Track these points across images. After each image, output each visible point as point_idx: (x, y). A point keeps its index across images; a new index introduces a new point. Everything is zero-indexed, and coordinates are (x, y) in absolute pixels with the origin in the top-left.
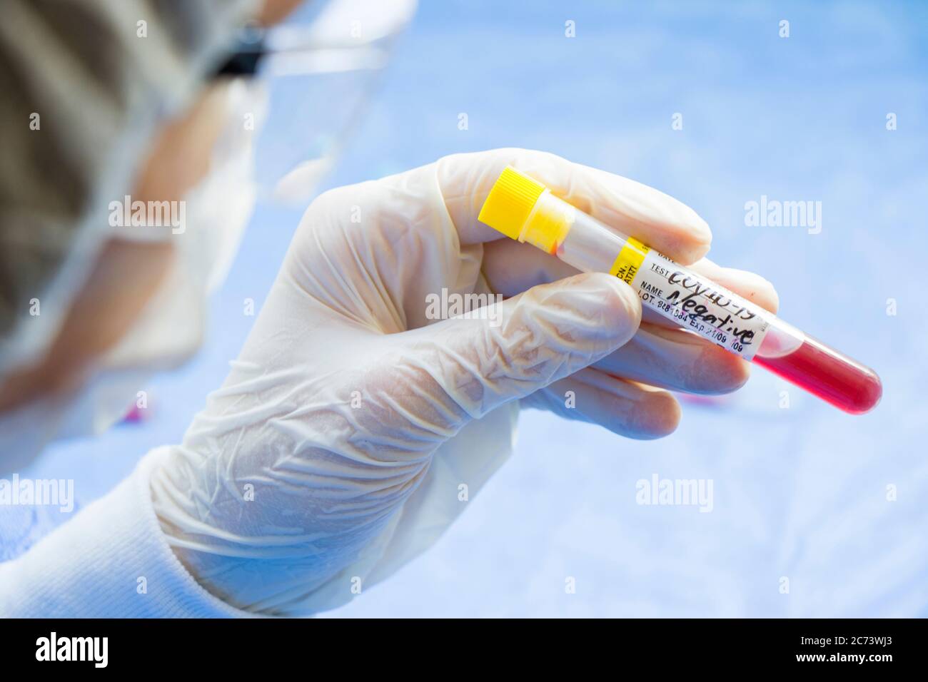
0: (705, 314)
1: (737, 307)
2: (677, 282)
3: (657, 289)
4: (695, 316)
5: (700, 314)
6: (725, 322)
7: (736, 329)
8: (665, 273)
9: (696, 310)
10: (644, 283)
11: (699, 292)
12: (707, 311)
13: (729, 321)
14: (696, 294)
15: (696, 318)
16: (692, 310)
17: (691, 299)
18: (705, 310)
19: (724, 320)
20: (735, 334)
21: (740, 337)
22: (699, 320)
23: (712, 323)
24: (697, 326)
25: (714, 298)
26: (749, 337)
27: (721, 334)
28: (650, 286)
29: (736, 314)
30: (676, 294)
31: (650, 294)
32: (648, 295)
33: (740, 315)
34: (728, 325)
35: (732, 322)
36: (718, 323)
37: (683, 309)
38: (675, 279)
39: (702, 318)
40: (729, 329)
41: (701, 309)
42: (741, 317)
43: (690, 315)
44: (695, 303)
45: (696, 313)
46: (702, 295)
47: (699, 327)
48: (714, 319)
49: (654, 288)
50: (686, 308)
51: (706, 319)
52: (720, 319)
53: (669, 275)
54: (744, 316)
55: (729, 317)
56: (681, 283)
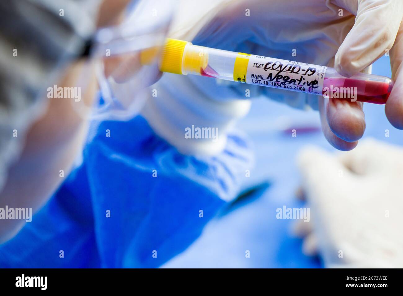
0: (289, 80)
1: (305, 70)
2: (269, 68)
3: (260, 76)
4: (285, 83)
5: (286, 81)
6: (300, 81)
7: (308, 82)
8: (261, 65)
9: (283, 79)
10: (252, 75)
11: (282, 70)
12: (290, 78)
13: (302, 79)
14: (281, 71)
15: (285, 84)
16: (282, 80)
17: (279, 74)
18: (288, 78)
19: (300, 79)
20: (308, 85)
21: (311, 85)
22: (287, 84)
23: (294, 83)
24: (288, 87)
25: (291, 70)
26: (316, 84)
27: (301, 87)
28: (256, 75)
29: (305, 74)
30: (271, 75)
31: (258, 80)
32: (257, 80)
33: (307, 74)
34: (303, 81)
35: (304, 79)
36: (297, 82)
37: (277, 81)
38: (268, 67)
39: (288, 83)
40: (304, 83)
41: (286, 78)
42: (308, 75)
43: (282, 83)
44: (282, 76)
45: (284, 81)
46: (284, 70)
47: (289, 87)
48: (294, 81)
49: (258, 76)
50: (278, 80)
51: (290, 82)
52: (297, 80)
53: (264, 66)
54: (309, 74)
55: (302, 77)
56: (271, 68)
